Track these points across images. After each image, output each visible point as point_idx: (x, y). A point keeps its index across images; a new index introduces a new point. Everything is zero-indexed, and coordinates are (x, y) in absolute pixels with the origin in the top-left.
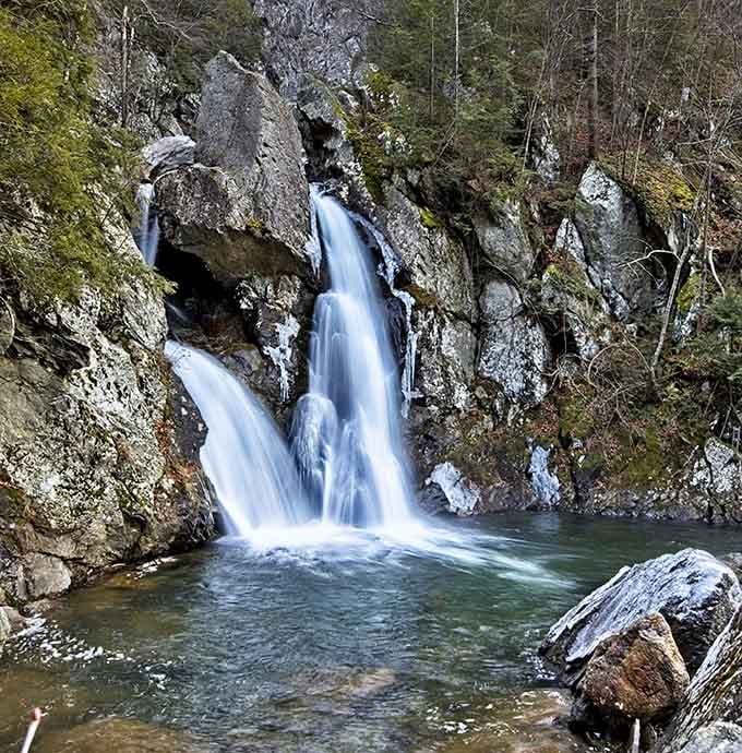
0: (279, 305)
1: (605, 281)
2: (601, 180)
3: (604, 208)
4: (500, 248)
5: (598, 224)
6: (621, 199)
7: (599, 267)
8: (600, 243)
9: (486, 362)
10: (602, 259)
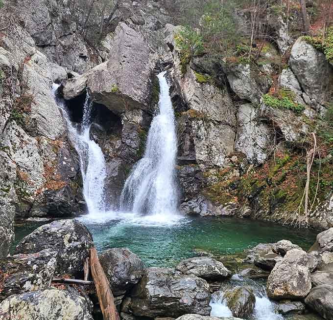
0: (134, 122)
1: (312, 100)
2: (304, 46)
3: (305, 61)
4: (239, 88)
5: (304, 70)
6: (316, 54)
7: (309, 93)
8: (306, 79)
9: (239, 144)
10: (309, 88)
